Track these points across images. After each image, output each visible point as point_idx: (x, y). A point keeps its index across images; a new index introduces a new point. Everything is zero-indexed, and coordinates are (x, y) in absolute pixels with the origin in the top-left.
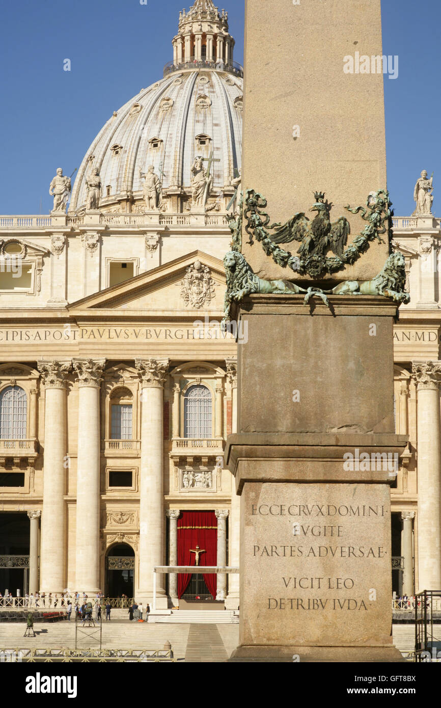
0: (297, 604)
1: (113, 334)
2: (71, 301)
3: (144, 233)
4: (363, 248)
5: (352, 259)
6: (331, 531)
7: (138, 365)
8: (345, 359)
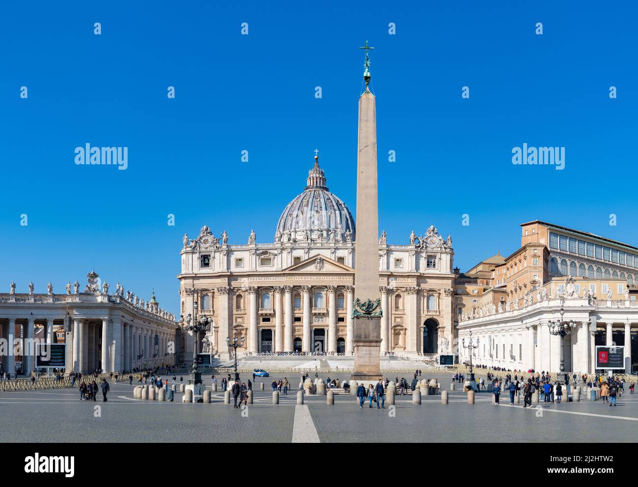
0: (365, 365)
1: (295, 278)
2: (283, 269)
3: (304, 248)
4: (376, 308)
5: (374, 310)
6: (370, 354)
7: (302, 287)
8: (373, 326)
